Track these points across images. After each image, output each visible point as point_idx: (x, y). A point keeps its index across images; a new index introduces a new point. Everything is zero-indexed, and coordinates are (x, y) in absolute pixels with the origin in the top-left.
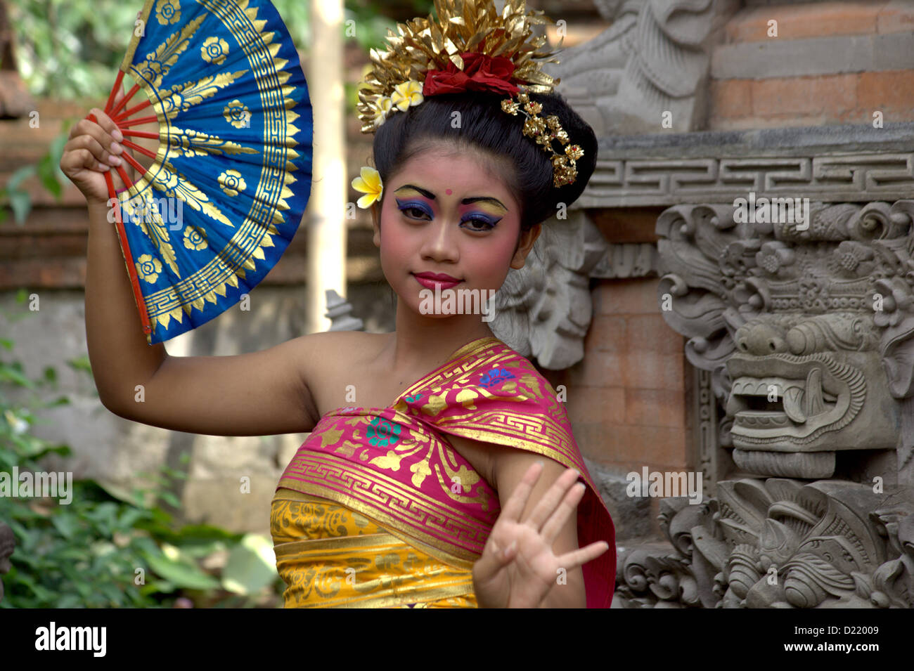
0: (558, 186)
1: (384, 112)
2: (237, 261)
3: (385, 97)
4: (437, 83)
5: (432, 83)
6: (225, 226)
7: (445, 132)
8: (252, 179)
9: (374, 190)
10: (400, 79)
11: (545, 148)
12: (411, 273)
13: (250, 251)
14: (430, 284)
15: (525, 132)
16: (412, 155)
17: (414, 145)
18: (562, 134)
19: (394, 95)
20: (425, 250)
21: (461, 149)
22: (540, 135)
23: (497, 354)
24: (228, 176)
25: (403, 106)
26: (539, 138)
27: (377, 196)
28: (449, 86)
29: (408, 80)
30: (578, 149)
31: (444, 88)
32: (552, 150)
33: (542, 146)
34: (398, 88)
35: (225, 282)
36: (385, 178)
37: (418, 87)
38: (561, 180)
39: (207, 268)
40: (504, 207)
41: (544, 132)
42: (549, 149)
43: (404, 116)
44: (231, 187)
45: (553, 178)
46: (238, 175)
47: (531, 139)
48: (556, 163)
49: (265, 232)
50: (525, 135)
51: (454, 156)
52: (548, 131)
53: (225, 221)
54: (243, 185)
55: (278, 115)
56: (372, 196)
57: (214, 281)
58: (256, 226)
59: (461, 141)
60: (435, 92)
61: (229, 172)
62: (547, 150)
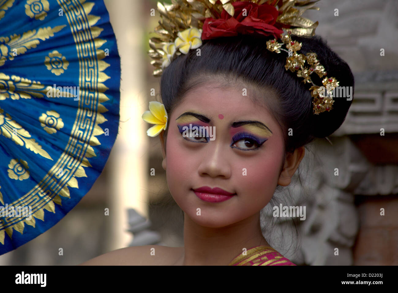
0: (317, 113)
1: (169, 56)
2: (54, 190)
3: (171, 43)
4: (212, 28)
5: (208, 28)
6: (44, 159)
7: (218, 69)
8: (69, 119)
9: (161, 122)
10: (182, 28)
11: (305, 81)
12: (192, 189)
13: (66, 181)
14: (207, 198)
15: (287, 67)
16: (190, 88)
17: (192, 81)
18: (320, 69)
19: (177, 40)
20: (202, 167)
21: (230, 82)
22: (300, 69)
23: (269, 259)
24: (48, 116)
25: (185, 50)
26: (299, 72)
27: (164, 126)
28: (222, 30)
29: (189, 27)
30: (333, 81)
31: (217, 32)
32: (311, 82)
33: (302, 78)
34: (180, 34)
35: (44, 207)
36: (169, 110)
37: (197, 33)
38: (319, 107)
39: (28, 196)
40: (269, 130)
41: (304, 67)
42: (308, 81)
43: (185, 58)
44: (50, 126)
45: (313, 106)
46: (56, 115)
47: (293, 73)
48: (314, 93)
49: (79, 165)
50: (287, 70)
51: (225, 88)
52: (307, 66)
53: (45, 155)
54: (60, 124)
55: (91, 64)
56: (159, 127)
57: (34, 207)
58: (72, 160)
59: (231, 76)
60: (211, 36)
61: (49, 113)
62: (307, 82)
